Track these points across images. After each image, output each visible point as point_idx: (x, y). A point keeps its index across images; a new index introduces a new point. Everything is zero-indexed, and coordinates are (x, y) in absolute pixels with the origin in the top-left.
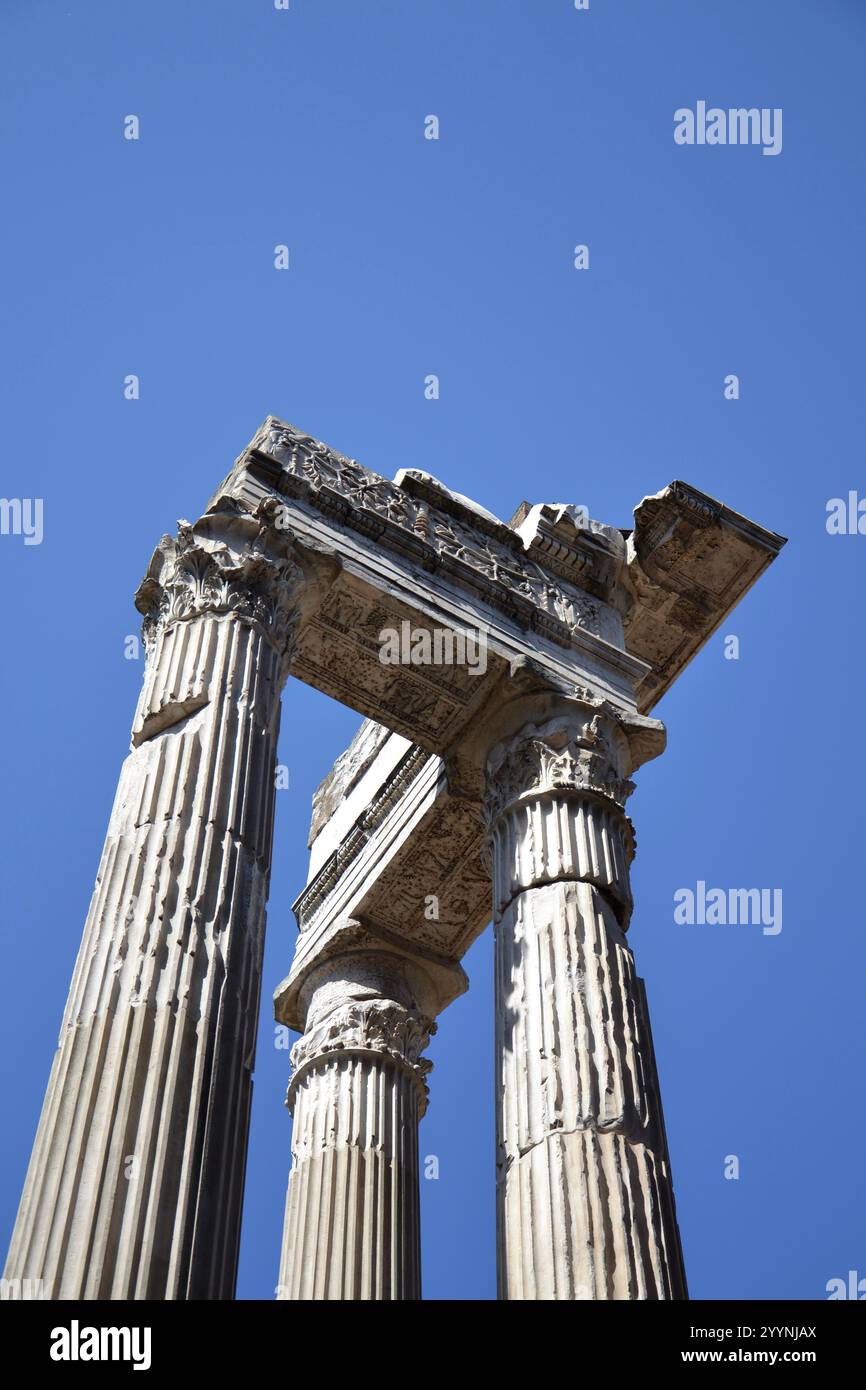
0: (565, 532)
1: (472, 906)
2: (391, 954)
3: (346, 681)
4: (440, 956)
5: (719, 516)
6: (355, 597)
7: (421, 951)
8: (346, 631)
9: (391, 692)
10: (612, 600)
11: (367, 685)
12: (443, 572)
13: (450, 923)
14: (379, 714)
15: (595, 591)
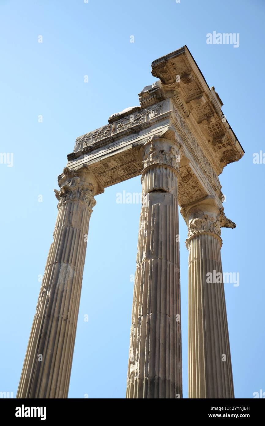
0: (145, 95)
1: (194, 185)
2: (192, 208)
3: (118, 178)
4: (203, 198)
5: (165, 59)
6: (98, 166)
7: (198, 201)
8: (105, 172)
9: (126, 172)
10: (166, 97)
11: (121, 175)
12: (115, 140)
13: (196, 191)
14: (130, 177)
15: (161, 100)
